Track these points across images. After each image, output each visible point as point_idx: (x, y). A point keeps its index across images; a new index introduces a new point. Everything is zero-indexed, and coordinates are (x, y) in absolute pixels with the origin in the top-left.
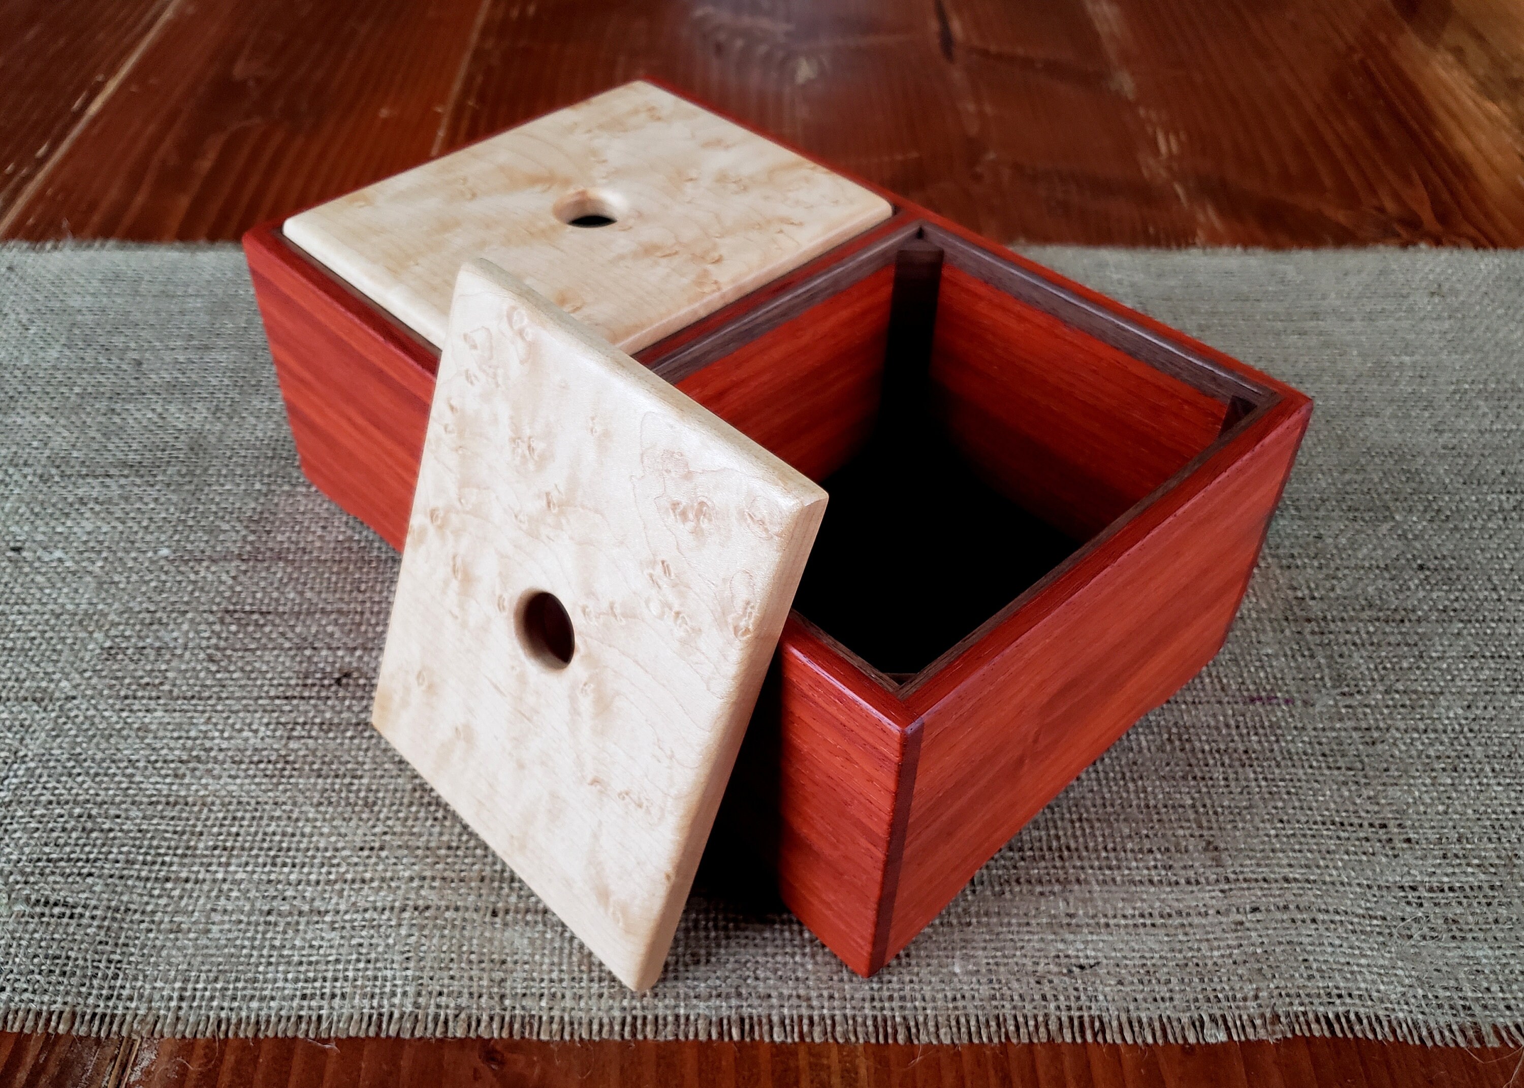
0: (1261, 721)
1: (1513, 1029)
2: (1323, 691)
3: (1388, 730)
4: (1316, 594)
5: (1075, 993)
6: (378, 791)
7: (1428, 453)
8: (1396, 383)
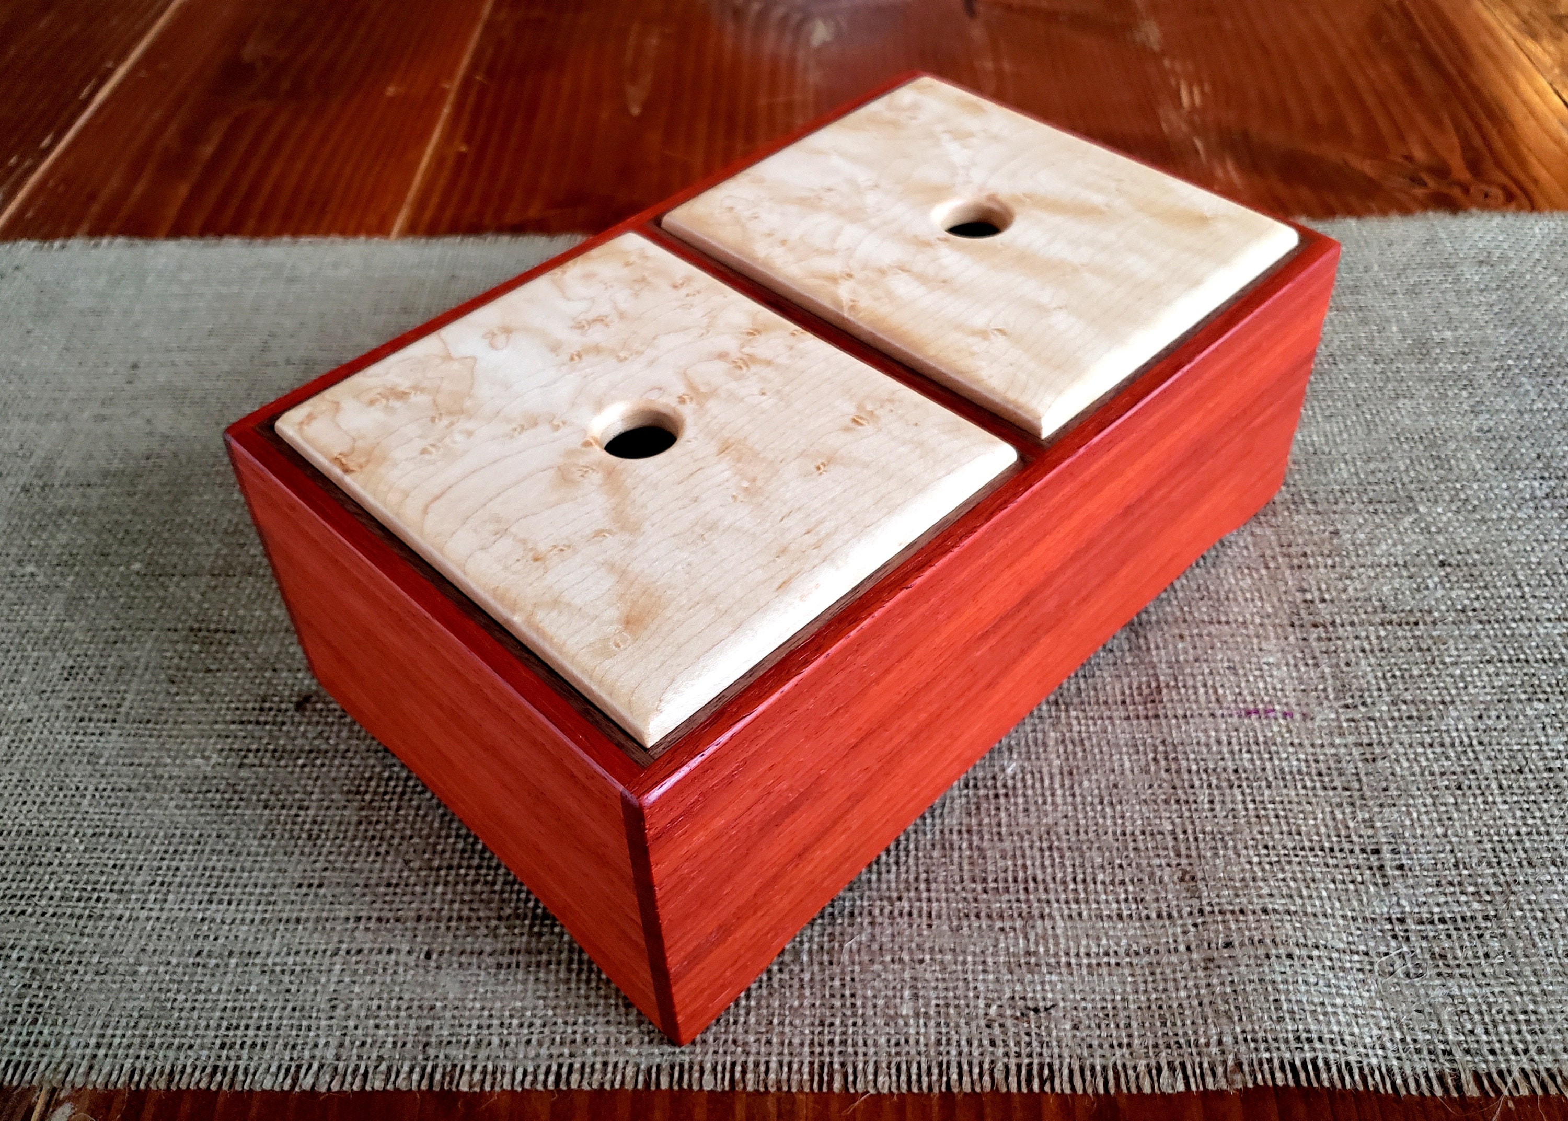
0: (1256, 737)
1: (1495, 1076)
2: (1326, 703)
3: (1390, 744)
4: (1327, 596)
5: (1027, 1039)
6: (323, 823)
7: (1460, 437)
8: (1436, 361)
